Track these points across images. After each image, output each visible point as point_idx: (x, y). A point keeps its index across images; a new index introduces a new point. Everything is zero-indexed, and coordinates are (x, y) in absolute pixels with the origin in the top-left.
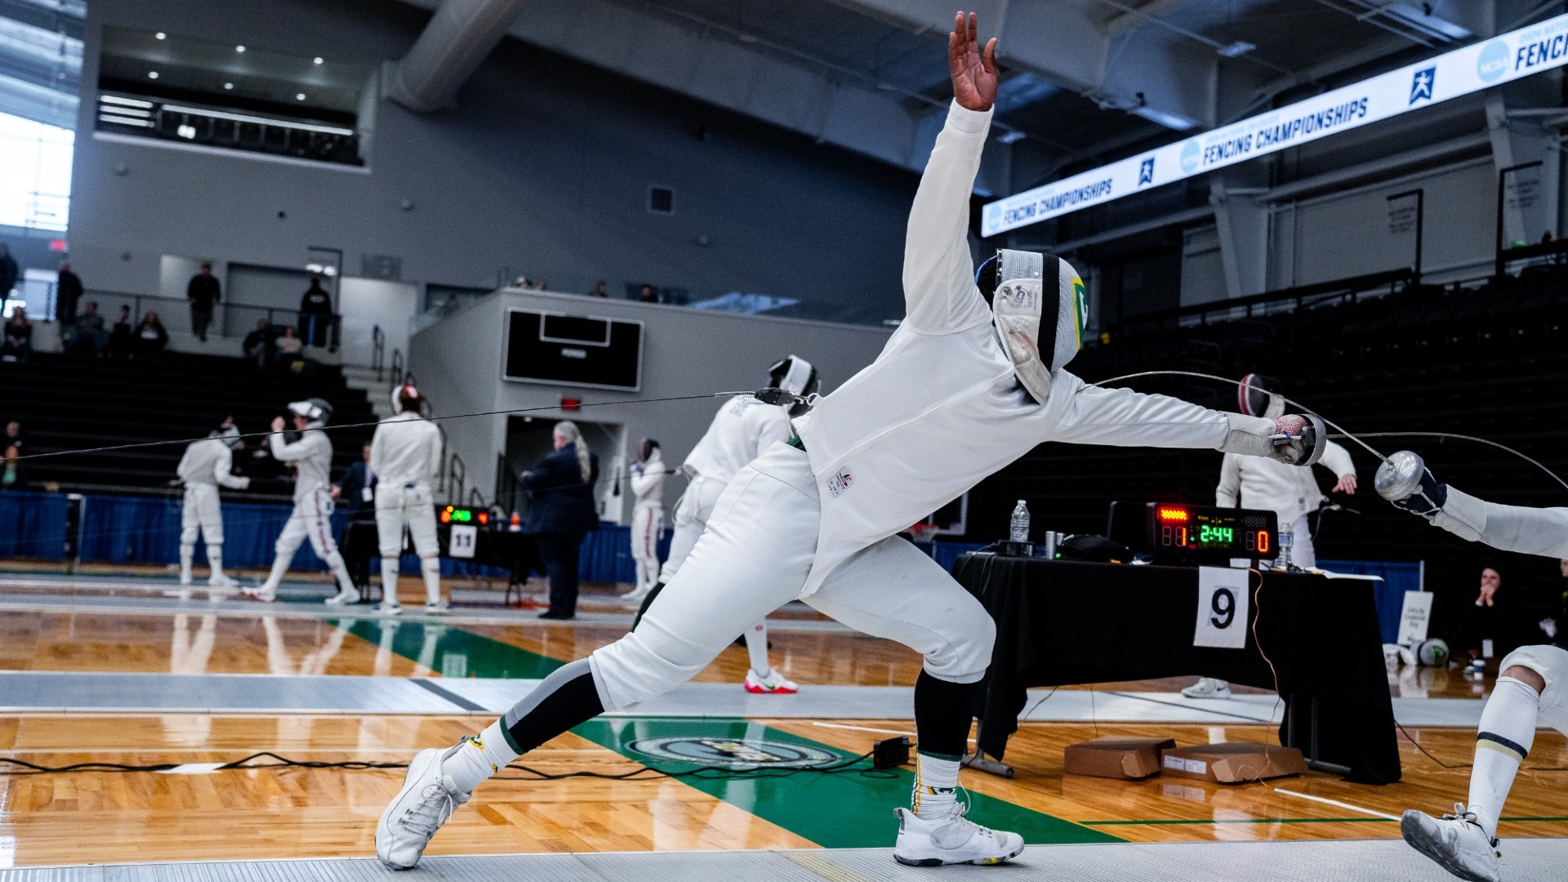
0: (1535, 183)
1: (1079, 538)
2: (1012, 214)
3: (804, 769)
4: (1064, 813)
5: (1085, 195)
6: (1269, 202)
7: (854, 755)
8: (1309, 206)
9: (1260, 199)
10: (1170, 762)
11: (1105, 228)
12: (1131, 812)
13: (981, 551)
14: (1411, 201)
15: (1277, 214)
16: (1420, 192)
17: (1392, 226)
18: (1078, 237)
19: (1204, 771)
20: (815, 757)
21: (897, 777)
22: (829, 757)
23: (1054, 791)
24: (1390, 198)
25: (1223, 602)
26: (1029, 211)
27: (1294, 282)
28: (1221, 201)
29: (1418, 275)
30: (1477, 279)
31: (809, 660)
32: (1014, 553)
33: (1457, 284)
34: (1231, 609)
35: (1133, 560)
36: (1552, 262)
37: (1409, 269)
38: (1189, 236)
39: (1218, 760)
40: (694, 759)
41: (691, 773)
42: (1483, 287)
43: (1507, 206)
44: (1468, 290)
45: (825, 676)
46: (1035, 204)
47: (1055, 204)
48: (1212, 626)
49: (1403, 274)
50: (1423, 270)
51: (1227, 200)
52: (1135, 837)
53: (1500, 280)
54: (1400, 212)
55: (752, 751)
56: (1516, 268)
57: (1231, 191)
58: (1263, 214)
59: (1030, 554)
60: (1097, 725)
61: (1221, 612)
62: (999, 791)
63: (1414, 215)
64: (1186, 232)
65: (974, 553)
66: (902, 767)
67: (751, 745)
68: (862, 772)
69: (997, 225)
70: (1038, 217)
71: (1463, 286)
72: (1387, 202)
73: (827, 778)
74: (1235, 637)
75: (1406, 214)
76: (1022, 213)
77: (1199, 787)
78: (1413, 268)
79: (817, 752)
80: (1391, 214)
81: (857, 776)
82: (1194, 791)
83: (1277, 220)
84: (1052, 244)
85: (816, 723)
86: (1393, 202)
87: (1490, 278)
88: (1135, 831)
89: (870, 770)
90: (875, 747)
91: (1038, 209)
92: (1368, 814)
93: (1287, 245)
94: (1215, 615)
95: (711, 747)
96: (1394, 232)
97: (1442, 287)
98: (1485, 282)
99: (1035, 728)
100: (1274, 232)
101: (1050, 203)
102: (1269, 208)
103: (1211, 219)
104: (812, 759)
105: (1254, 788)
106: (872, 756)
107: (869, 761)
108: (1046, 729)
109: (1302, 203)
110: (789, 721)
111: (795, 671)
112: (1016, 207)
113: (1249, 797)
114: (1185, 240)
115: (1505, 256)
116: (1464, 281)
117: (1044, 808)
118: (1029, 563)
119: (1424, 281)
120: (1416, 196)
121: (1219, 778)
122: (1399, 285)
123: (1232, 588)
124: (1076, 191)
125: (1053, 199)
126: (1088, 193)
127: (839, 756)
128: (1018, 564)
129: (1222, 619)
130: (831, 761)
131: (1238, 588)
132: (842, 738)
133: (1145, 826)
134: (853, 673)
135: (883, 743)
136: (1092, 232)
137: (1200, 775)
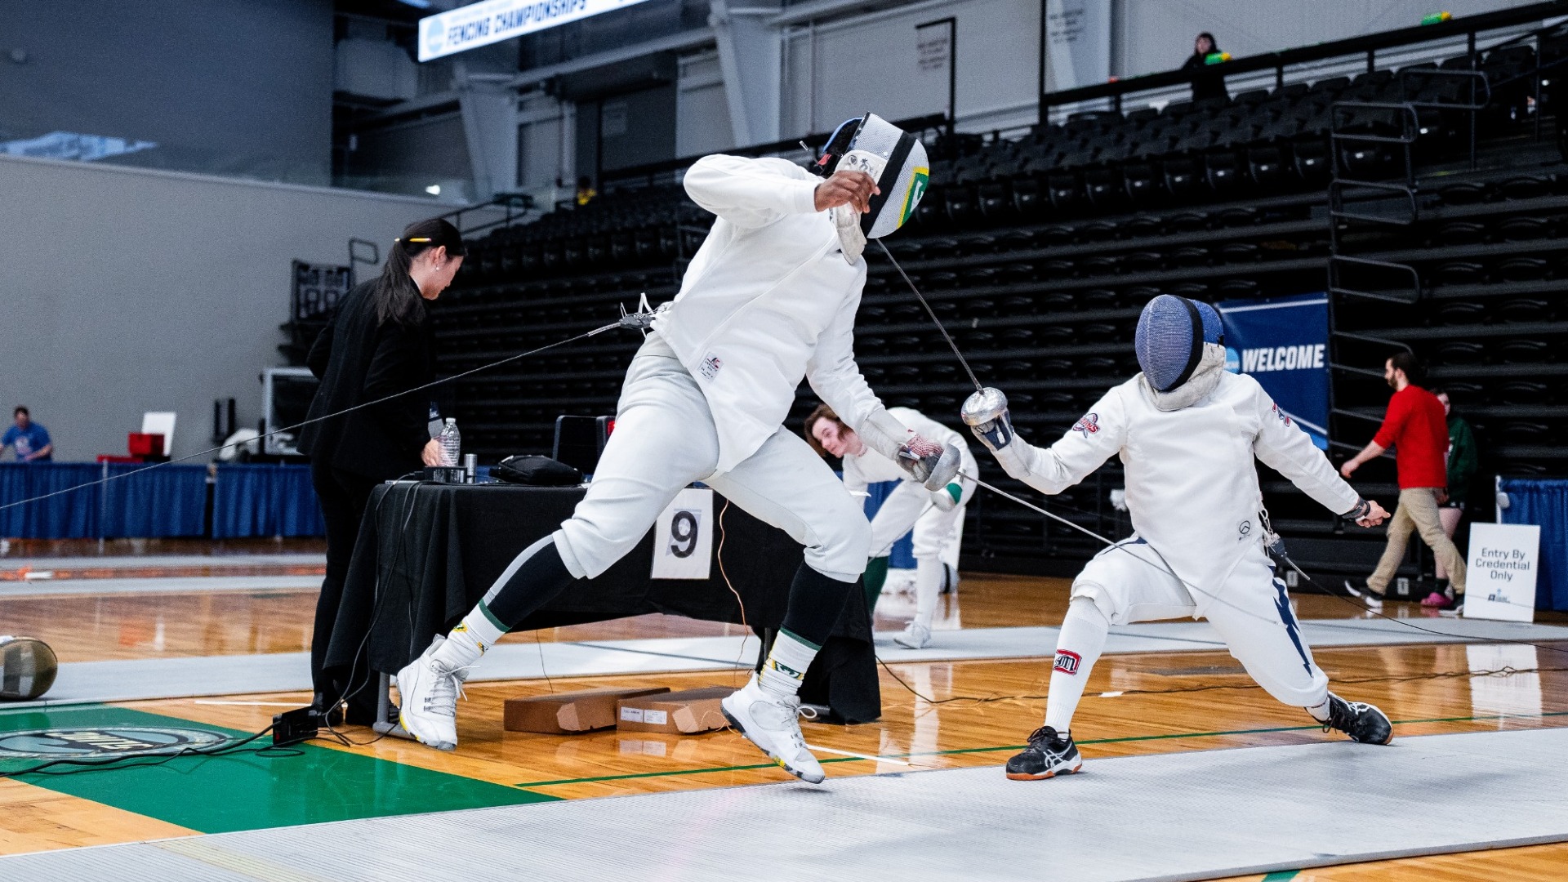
0: (1080, 12)
1: (520, 459)
2: (459, 31)
3: (182, 754)
4: (498, 777)
5: (553, 11)
6: (782, 25)
7: (244, 733)
8: (828, 31)
9: (768, 21)
10: (627, 714)
11: (578, 53)
12: (576, 771)
13: (403, 479)
14: (944, 30)
15: (792, 40)
16: (953, 20)
17: (922, 62)
18: (547, 63)
19: (664, 722)
20: (198, 740)
21: (302, 753)
22: (216, 739)
23: (491, 755)
24: (919, 27)
25: (684, 528)
26: (481, 29)
27: (813, 125)
28: (723, 23)
29: (951, 122)
30: (1018, 127)
31: (190, 627)
32: (442, 480)
33: (996, 133)
34: (693, 535)
35: (583, 482)
36: (1106, 108)
37: (942, 116)
38: (685, 66)
39: (680, 708)
40: (36, 755)
41: (34, 770)
42: (1026, 138)
43: (1050, 39)
44: (1006, 141)
45: (215, 645)
46: (488, 20)
47: (515, 20)
48: (673, 555)
49: (935, 120)
50: (958, 114)
51: (731, 22)
52: (575, 795)
53: (1043, 131)
54: (931, 44)
55: (115, 739)
56: (1061, 115)
57: (735, 11)
58: (775, 40)
59: (462, 481)
60: (552, 681)
61: (683, 539)
62: (429, 761)
63: (947, 48)
64: (681, 61)
65: (394, 482)
66: (312, 742)
67: (112, 733)
68: (258, 751)
69: (439, 46)
70: (492, 38)
71: (1003, 135)
72: (916, 32)
73: (213, 763)
74: (698, 566)
75: (938, 47)
76: (471, 31)
77: (659, 740)
78: (947, 113)
79: (202, 734)
80: (921, 46)
81: (251, 757)
82: (654, 743)
83: (792, 47)
84: (513, 72)
85: (198, 701)
86: (923, 31)
87: (1033, 127)
88: (578, 789)
89: (268, 749)
90: (275, 720)
91: (492, 25)
92: (837, 755)
93: (804, 82)
94: (675, 542)
95: (59, 738)
96: (925, 68)
97: (979, 137)
98: (1027, 131)
99: (481, 690)
100: (788, 61)
101: (508, 20)
102: (782, 32)
103: (711, 45)
104: (193, 743)
105: (721, 737)
106: (271, 732)
107: (266, 739)
108: (493, 690)
109: (823, 27)
110: (164, 702)
111: (170, 641)
112: (464, 22)
113: (714, 746)
114: (681, 71)
115: (1048, 101)
116: (1005, 130)
117: (476, 773)
118: (459, 492)
119: (959, 129)
120: (948, 25)
121: (681, 729)
122: (931, 134)
123: (694, 510)
124: (541, 4)
125: (512, 13)
126: (556, 7)
127: (228, 736)
128: (446, 493)
129: (683, 546)
130: (217, 743)
131: (700, 511)
132: (232, 716)
133: (589, 783)
134: (253, 640)
135: (285, 715)
136: (563, 58)
137: (661, 726)
